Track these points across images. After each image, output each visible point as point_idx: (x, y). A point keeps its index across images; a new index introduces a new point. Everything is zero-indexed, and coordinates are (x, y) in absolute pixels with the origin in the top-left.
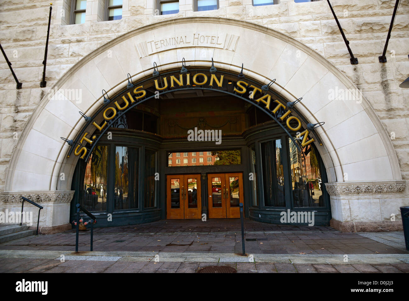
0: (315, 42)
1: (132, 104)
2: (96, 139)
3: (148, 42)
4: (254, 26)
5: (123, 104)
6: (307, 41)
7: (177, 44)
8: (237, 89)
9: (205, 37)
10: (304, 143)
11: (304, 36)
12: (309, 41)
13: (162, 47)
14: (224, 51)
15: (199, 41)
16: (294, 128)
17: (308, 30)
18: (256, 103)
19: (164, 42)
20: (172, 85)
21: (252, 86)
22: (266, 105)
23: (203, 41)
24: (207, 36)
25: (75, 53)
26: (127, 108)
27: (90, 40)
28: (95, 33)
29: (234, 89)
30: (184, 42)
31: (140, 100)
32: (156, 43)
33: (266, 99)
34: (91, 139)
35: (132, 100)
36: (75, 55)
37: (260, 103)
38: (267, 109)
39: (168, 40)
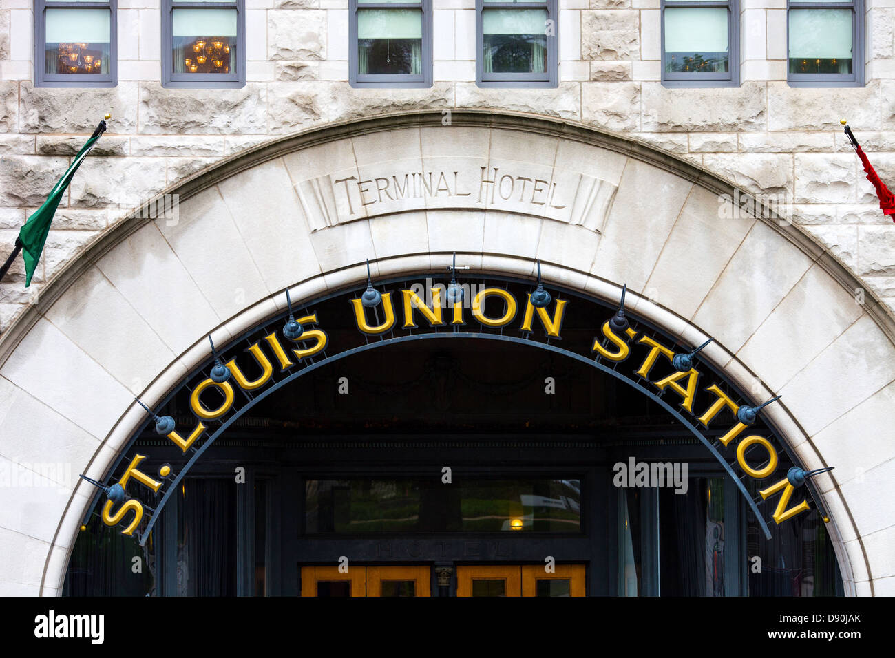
0: (834, 221)
1: (282, 371)
2: (171, 476)
3: (337, 181)
4: (663, 160)
5: (253, 371)
6: (811, 219)
7: (428, 193)
8: (603, 347)
9: (514, 179)
10: (780, 514)
11: (806, 202)
12: (817, 218)
13: (381, 201)
14: (571, 229)
15: (496, 192)
16: (757, 470)
17: (817, 182)
18: (655, 390)
19: (388, 183)
20: (409, 321)
21: (645, 339)
22: (681, 399)
23: (509, 193)
24: (520, 178)
25: (94, 196)
26: (268, 384)
27: (143, 153)
28: (159, 129)
29: (592, 344)
30: (452, 190)
31: (307, 360)
32: (364, 186)
33: (683, 382)
34: (155, 476)
35: (286, 361)
36: (94, 201)
37: (667, 391)
38: (684, 412)
39: (401, 178)
